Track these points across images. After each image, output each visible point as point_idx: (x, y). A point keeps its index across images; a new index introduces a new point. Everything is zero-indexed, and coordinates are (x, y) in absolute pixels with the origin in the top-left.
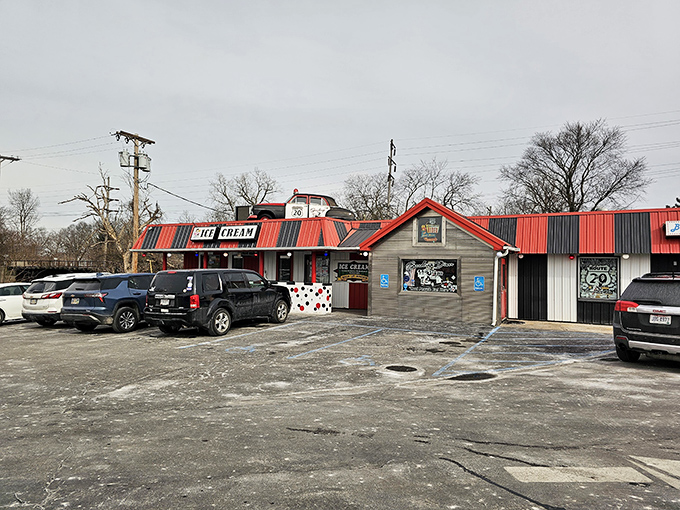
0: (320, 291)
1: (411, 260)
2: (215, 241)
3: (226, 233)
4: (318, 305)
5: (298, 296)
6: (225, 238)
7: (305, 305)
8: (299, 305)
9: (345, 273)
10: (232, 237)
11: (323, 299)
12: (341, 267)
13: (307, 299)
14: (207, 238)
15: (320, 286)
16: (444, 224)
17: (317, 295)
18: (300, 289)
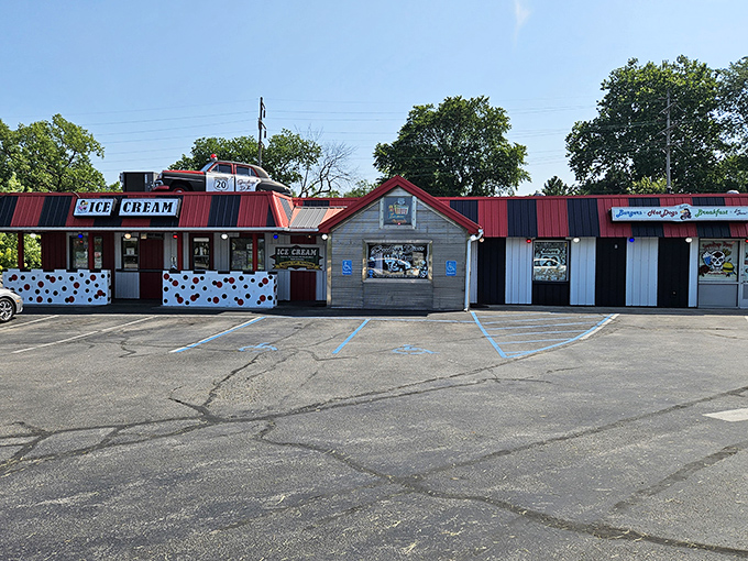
0: (265, 281)
1: (377, 244)
2: (115, 218)
3: (130, 207)
4: (263, 298)
5: (234, 287)
6: (130, 213)
7: (244, 299)
8: (236, 299)
9: (285, 260)
10: (141, 213)
11: (269, 290)
12: (280, 252)
13: (247, 291)
14: (101, 214)
15: (265, 275)
16: (414, 205)
17: (261, 285)
18: (237, 279)
